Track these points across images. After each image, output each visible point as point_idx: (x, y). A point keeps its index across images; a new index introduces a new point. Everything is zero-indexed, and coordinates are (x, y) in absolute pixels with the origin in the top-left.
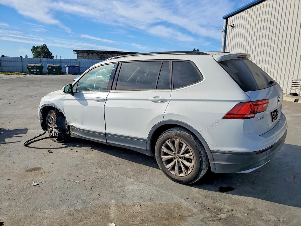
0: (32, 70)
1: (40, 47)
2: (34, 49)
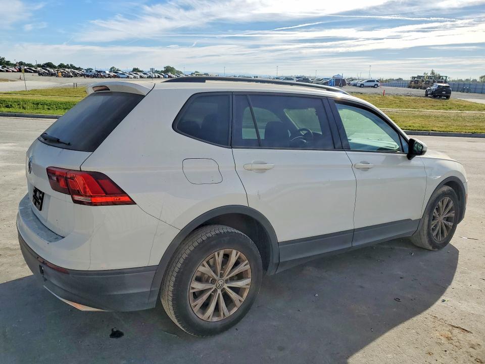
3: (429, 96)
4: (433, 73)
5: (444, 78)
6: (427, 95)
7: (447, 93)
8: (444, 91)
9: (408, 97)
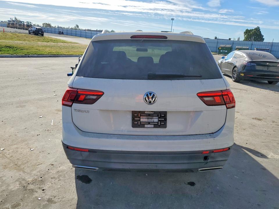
0: (222, 51)
1: (253, 30)
2: (247, 32)
3: (31, 33)
4: (16, 19)
5: (23, 23)
6: (30, 33)
7: (42, 32)
8: (40, 31)
9: (21, 34)
